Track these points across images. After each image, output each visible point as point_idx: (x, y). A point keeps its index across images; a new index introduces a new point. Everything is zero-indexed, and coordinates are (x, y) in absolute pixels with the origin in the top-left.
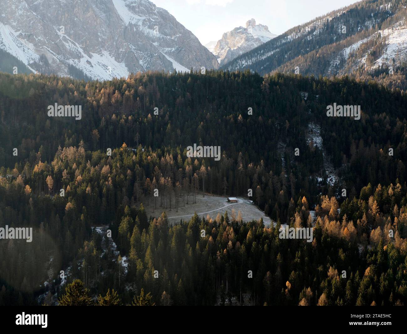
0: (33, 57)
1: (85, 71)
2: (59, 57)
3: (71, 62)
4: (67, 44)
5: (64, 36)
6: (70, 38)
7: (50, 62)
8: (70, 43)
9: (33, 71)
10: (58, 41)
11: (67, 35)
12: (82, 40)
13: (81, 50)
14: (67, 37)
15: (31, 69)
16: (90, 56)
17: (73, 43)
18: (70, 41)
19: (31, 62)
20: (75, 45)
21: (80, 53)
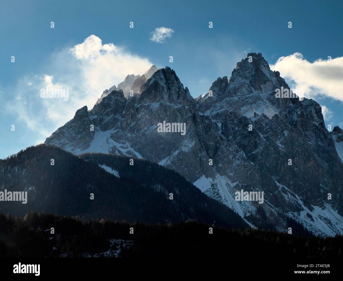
0: (250, 209)
1: (305, 225)
2: (277, 209)
3: (290, 215)
4: (286, 196)
5: (283, 188)
6: (290, 189)
7: (268, 215)
8: (289, 195)
9: (250, 224)
10: (277, 192)
11: (286, 186)
12: (303, 191)
13: (301, 202)
14: (286, 188)
15: (248, 223)
16: (311, 209)
17: (292, 194)
18: (289, 192)
19: (248, 214)
20: (294, 196)
21: (300, 205)
